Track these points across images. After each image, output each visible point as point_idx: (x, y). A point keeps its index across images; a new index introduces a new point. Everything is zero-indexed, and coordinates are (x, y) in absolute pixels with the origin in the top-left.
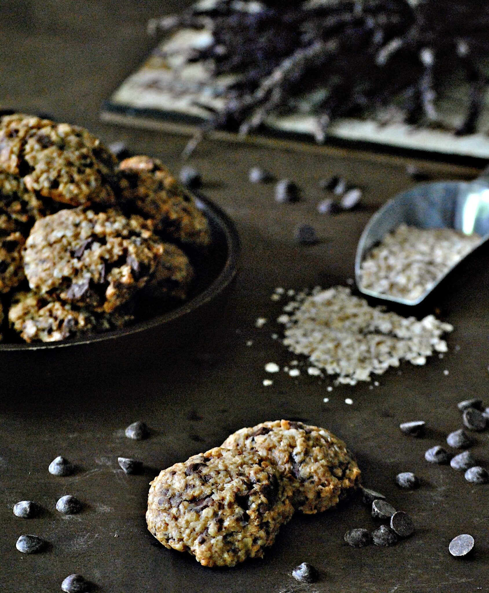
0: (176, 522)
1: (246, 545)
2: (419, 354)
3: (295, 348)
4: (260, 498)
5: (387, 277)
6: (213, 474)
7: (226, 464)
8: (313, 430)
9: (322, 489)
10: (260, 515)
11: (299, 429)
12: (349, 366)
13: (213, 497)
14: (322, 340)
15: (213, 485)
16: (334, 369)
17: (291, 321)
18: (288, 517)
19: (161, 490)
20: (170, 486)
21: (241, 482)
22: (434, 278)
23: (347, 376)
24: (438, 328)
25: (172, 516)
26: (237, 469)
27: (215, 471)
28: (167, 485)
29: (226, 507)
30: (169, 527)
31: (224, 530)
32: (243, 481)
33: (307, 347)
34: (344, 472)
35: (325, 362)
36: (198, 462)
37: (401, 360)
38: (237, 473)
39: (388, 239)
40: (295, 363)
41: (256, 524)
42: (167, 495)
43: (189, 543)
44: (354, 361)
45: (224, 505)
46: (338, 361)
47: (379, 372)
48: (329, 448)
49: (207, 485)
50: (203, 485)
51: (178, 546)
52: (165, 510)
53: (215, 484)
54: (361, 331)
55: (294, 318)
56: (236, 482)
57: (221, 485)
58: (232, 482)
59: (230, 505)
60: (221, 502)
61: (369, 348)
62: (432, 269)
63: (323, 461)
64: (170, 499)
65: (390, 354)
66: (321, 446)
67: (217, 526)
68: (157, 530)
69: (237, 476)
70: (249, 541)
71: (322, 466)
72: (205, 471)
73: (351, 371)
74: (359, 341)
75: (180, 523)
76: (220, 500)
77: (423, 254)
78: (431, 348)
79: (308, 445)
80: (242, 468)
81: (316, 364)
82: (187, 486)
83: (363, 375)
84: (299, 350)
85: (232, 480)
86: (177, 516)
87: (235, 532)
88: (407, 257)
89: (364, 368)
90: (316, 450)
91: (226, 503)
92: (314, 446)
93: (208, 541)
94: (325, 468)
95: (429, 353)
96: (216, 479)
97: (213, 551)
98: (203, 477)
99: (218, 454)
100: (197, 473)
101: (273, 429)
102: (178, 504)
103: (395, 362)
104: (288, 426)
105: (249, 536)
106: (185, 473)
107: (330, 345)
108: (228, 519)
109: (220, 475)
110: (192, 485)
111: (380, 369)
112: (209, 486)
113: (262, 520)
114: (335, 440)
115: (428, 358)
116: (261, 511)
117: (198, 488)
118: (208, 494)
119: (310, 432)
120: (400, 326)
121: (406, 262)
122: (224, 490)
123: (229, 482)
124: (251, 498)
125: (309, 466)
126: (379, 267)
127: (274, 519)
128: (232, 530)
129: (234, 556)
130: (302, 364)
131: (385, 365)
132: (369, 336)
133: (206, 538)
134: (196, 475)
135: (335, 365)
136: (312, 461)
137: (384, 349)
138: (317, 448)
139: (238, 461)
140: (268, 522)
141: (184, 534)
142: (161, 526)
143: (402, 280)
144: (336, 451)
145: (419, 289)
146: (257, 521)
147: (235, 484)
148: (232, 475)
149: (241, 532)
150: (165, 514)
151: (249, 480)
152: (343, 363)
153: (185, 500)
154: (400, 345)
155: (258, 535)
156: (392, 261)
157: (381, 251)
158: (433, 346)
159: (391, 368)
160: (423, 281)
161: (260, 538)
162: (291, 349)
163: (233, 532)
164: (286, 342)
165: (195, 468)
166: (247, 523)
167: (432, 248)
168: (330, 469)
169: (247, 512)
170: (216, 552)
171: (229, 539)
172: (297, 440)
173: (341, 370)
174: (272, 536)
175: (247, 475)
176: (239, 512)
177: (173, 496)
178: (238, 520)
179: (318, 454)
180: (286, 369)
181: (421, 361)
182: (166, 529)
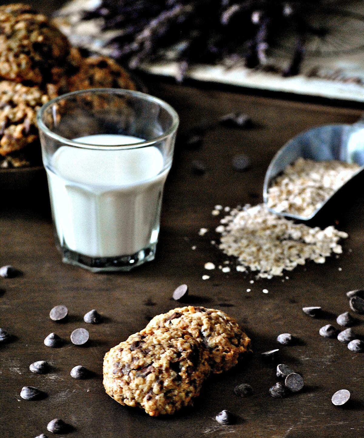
0: (129, 386)
1: (181, 398)
2: (321, 255)
3: (228, 251)
4: (187, 362)
5: (287, 199)
6: (151, 348)
7: (158, 339)
8: (212, 312)
9: (225, 355)
10: (189, 376)
11: (202, 312)
12: (267, 264)
13: (153, 365)
14: (248, 246)
15: (152, 356)
16: (256, 267)
17: (225, 231)
18: (207, 374)
19: (113, 363)
20: (120, 359)
21: (172, 352)
22: (323, 200)
23: (265, 272)
24: (336, 235)
25: (125, 381)
26: (167, 343)
27: (152, 345)
28: (118, 359)
29: (164, 372)
30: (123, 390)
31: (164, 388)
32: (173, 351)
33: (236, 250)
34: (239, 341)
35: (250, 262)
36: (137, 339)
37: (307, 260)
38: (168, 345)
39: (289, 170)
40: (227, 262)
41: (187, 382)
42: (119, 367)
43: (139, 401)
44: (272, 261)
45: (162, 370)
46: (259, 261)
47: (290, 269)
48: (226, 324)
49: (147, 357)
50: (145, 357)
51: (131, 403)
52: (119, 378)
53: (153, 355)
54: (278, 238)
55: (228, 228)
56: (169, 352)
57: (158, 355)
58: (165, 353)
59: (167, 370)
60: (160, 368)
61: (283, 250)
62: (321, 192)
63: (224, 334)
64: (121, 369)
65: (299, 256)
66: (220, 323)
67: (159, 386)
68: (114, 393)
69: (168, 348)
70: (183, 394)
71: (224, 337)
72: (144, 346)
73: (269, 269)
74: (276, 246)
75: (131, 386)
76: (158, 367)
77: (315, 181)
78: (330, 251)
79: (211, 323)
80: (170, 341)
81: (243, 263)
82: (133, 359)
83: (277, 271)
84: (230, 252)
85: (166, 351)
86: (128, 381)
87: (172, 389)
88: (303, 184)
89: (279, 266)
90: (217, 326)
91: (163, 368)
92: (216, 324)
93: (153, 398)
94: (226, 339)
95: (328, 254)
96: (154, 351)
97: (158, 405)
98: (143, 351)
99: (150, 332)
100: (139, 348)
101: (184, 313)
102: (128, 373)
103: (302, 261)
104: (194, 311)
105: (182, 391)
106: (130, 349)
107: (254, 249)
108: (167, 380)
109: (156, 349)
110: (137, 358)
111: (291, 266)
112: (149, 357)
113: (191, 378)
114: (229, 318)
115: (327, 258)
116: (189, 372)
117: (141, 360)
118: (149, 363)
119: (210, 314)
120: (308, 233)
121: (302, 187)
122: (160, 359)
123: (163, 353)
124: (181, 363)
125: (214, 338)
126: (281, 192)
127: (199, 377)
128: (170, 388)
129: (173, 407)
130: (232, 263)
131: (294, 264)
132: (284, 242)
133: (151, 395)
134: (138, 350)
135: (257, 264)
136: (216, 334)
137: (294, 251)
138: (218, 325)
139: (167, 336)
140: (195, 380)
141: (135, 394)
142: (117, 390)
143: (298, 201)
144: (231, 326)
145: (311, 207)
146: (187, 380)
147: (168, 354)
148: (164, 347)
149: (176, 389)
150: (119, 381)
151: (177, 350)
152: (263, 263)
153: (133, 369)
154: (307, 249)
155: (189, 390)
156: (291, 187)
157: (283, 179)
158: (332, 249)
159: (299, 266)
160: (315, 202)
161: (191, 392)
162: (225, 252)
163: (170, 390)
164: (222, 247)
165: (137, 344)
166: (180, 382)
167: (322, 177)
168: (230, 339)
169: (180, 374)
170: (160, 405)
171: (169, 395)
172: (203, 320)
173: (262, 268)
174: (198, 390)
175: (175, 346)
176: (174, 375)
177: (124, 366)
178: (173, 381)
179: (219, 329)
180: (220, 267)
181: (322, 261)
182: (121, 392)
